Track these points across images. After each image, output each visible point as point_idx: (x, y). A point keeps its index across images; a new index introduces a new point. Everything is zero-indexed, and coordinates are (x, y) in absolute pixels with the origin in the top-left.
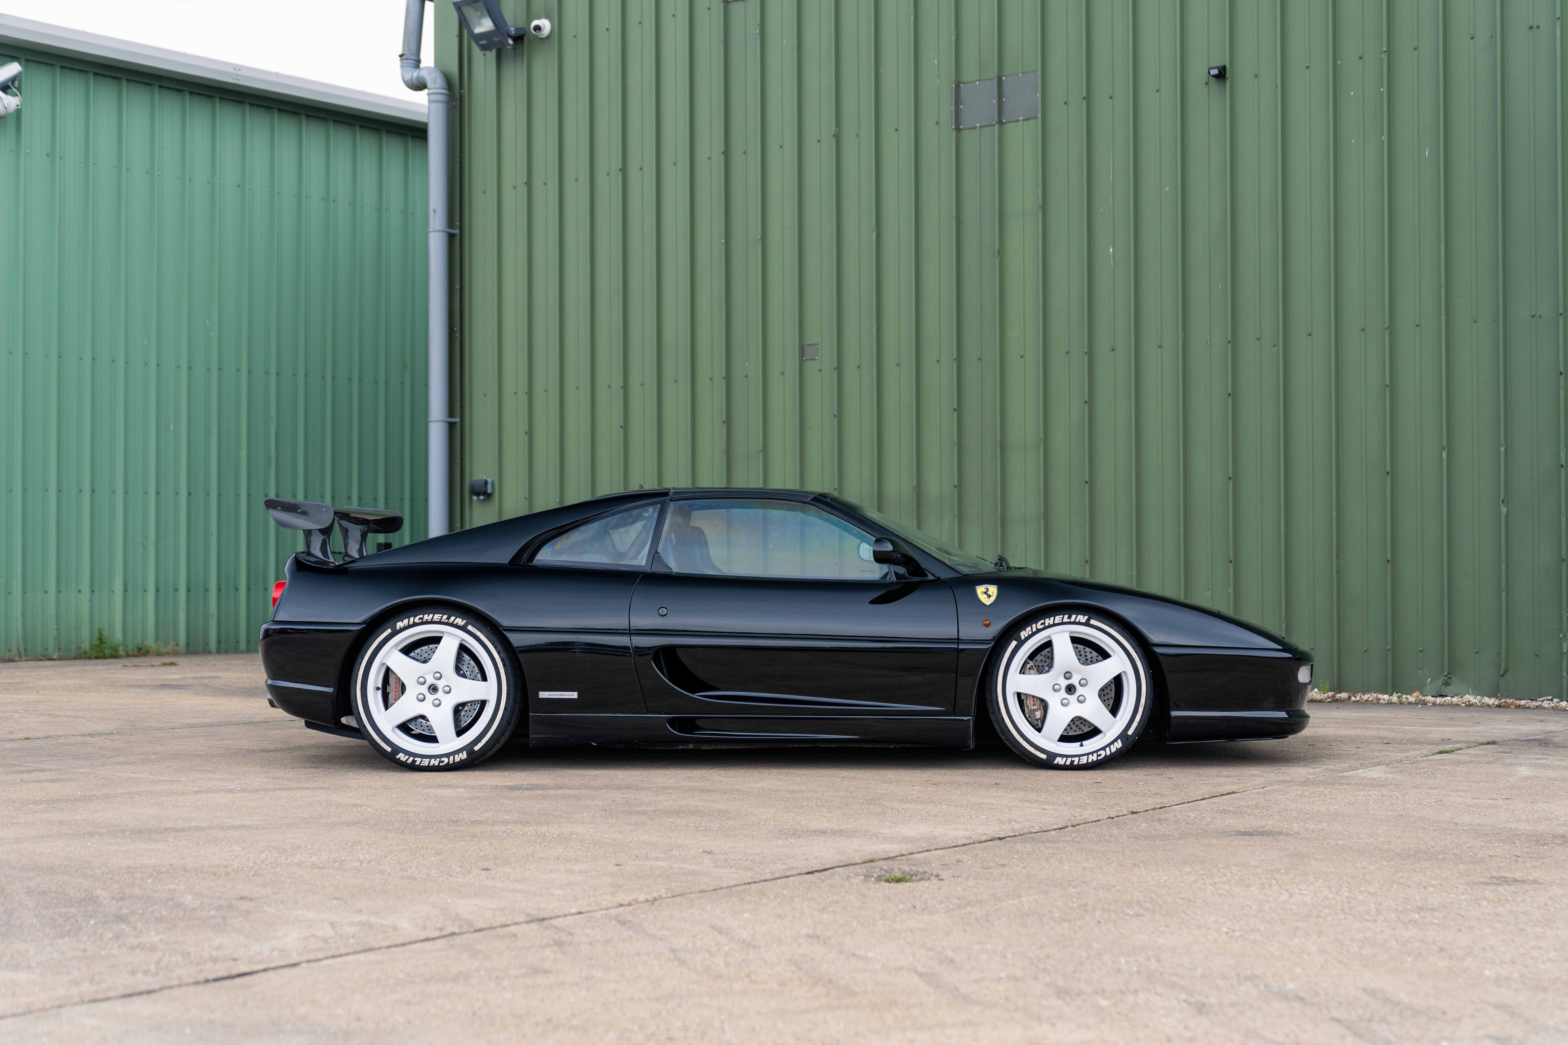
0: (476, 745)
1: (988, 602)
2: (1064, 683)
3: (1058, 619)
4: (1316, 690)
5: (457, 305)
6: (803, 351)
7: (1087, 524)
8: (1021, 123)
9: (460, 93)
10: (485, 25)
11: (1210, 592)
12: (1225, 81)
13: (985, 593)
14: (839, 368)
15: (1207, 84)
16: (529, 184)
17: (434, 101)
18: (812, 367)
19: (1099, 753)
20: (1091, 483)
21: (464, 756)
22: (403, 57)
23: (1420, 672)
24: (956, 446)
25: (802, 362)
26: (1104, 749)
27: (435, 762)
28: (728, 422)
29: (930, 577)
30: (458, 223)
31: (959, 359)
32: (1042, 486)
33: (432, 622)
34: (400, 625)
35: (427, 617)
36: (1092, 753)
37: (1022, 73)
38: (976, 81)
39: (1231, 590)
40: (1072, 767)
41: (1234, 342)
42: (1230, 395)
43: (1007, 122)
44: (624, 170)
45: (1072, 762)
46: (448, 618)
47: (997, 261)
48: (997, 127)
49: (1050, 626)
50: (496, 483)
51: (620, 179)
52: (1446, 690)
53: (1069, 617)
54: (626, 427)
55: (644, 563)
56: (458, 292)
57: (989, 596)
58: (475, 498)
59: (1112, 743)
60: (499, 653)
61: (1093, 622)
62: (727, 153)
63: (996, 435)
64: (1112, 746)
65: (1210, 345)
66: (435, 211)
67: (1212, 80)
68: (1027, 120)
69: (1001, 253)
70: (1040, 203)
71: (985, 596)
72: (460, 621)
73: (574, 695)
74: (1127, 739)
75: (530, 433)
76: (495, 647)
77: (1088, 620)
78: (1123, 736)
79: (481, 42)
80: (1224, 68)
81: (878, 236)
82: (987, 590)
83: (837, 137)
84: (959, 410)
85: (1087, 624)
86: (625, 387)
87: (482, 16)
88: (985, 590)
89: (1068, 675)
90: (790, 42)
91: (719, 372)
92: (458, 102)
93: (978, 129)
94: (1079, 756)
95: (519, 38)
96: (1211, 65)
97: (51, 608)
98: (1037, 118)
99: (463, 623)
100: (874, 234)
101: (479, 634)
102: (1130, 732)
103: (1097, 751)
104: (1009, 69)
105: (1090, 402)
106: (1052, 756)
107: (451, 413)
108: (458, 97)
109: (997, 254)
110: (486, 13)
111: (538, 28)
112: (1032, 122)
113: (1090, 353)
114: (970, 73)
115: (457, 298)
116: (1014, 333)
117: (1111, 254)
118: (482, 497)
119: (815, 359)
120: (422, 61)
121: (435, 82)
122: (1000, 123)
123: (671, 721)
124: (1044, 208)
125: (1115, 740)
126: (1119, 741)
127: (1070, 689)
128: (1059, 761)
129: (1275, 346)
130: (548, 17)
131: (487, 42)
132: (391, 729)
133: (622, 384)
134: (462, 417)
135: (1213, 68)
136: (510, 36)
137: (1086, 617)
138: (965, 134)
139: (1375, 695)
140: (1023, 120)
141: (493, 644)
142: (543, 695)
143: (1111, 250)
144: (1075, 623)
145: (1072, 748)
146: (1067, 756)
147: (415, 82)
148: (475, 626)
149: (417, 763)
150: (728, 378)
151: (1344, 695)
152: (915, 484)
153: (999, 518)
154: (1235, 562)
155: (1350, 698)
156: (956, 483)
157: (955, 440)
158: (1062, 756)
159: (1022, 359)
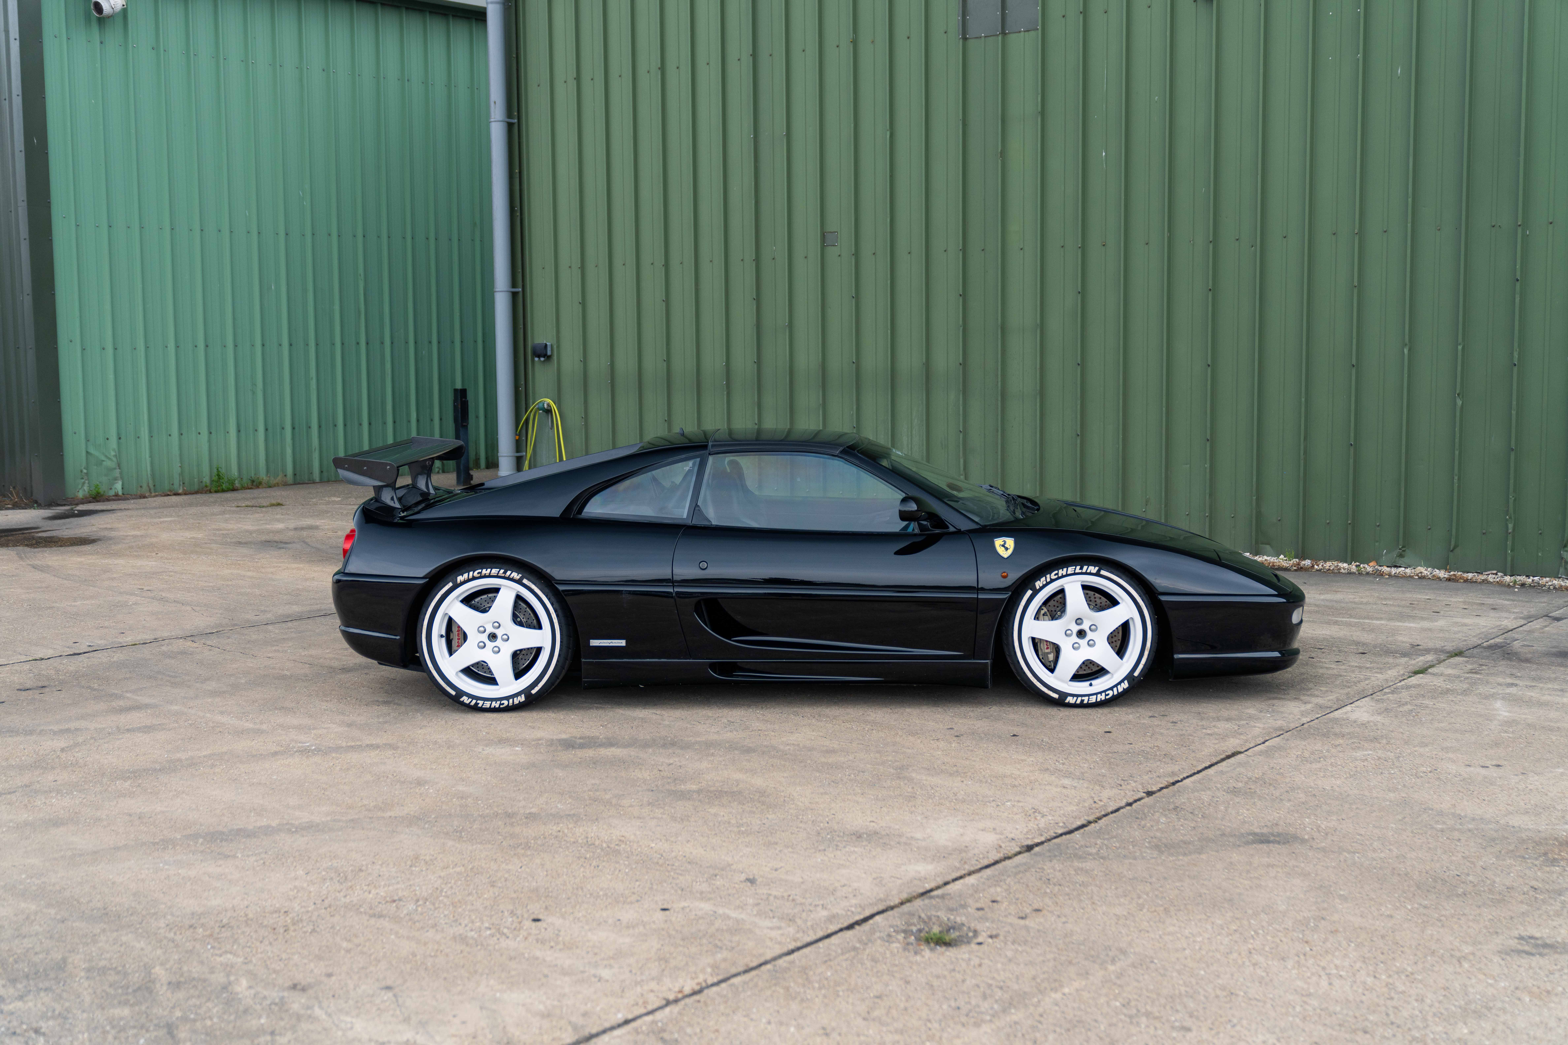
0: (533, 688)
1: (1005, 554)
2: (1075, 628)
3: (1071, 570)
4: (1282, 556)
5: (517, 187)
6: (824, 238)
7: (1079, 402)
8: (1022, 34)
11: (1188, 466)
12: (1212, 1)
13: (1003, 546)
14: (857, 254)
15: (1195, 1)
16: (578, 79)
17: (493, 3)
18: (832, 252)
19: (1107, 693)
20: (1082, 365)
21: (522, 698)
23: (1377, 544)
24: (961, 329)
25: (823, 248)
26: (1111, 689)
27: (495, 705)
28: (758, 300)
29: (952, 529)
30: (516, 114)
31: (964, 250)
32: (1038, 367)
33: (490, 576)
34: (460, 579)
35: (485, 572)
36: (1101, 693)
39: (1207, 465)
40: (1082, 705)
41: (1215, 241)
42: (1210, 290)
43: (1009, 33)
44: (663, 68)
45: (1082, 701)
46: (505, 573)
47: (1000, 161)
48: (1000, 38)
49: (1063, 576)
50: (555, 347)
51: (659, 77)
52: (1400, 561)
53: (1081, 568)
54: (667, 301)
55: (685, 516)
56: (518, 175)
57: (1007, 549)
58: (536, 359)
59: (1119, 683)
60: (552, 604)
61: (1103, 572)
62: (754, 55)
63: (997, 319)
64: (1119, 686)
65: (1193, 244)
66: (495, 102)
68: (1028, 31)
69: (1003, 154)
70: (1040, 109)
71: (1003, 549)
72: (515, 575)
73: (622, 643)
74: (1133, 680)
75: (583, 304)
76: (549, 599)
77: (1099, 571)
78: (1129, 677)
81: (892, 135)
82: (1005, 542)
83: (855, 42)
84: (964, 296)
85: (1098, 574)
86: (667, 265)
88: (1002, 543)
89: (1079, 621)
91: (750, 255)
93: (983, 38)
94: (1089, 695)
97: (175, 450)
98: (1038, 29)
99: (518, 577)
100: (888, 133)
101: (533, 587)
102: (1136, 674)
103: (1105, 691)
105: (1083, 293)
106: (1064, 695)
107: (514, 284)
109: (999, 155)
112: (1032, 33)
113: (1084, 248)
115: (517, 181)
116: (1014, 227)
117: (1104, 158)
118: (542, 359)
119: (835, 246)
122: (1004, 33)
123: (713, 666)
124: (1043, 113)
125: (1122, 681)
126: (1126, 682)
127: (1081, 634)
128: (1070, 700)
129: (1252, 247)
132: (455, 674)
133: (663, 262)
134: (524, 288)
137: (1097, 568)
138: (971, 43)
139: (1335, 563)
140: (1025, 31)
141: (547, 596)
142: (594, 643)
143: (1104, 154)
144: (1086, 573)
145: (1081, 688)
146: (1077, 696)
148: (529, 580)
149: (480, 705)
150: (757, 260)
151: (1307, 563)
152: (924, 360)
153: (1000, 393)
154: (1212, 440)
155: (1313, 566)
156: (961, 361)
157: (961, 323)
158: (1073, 695)
159: (1022, 251)
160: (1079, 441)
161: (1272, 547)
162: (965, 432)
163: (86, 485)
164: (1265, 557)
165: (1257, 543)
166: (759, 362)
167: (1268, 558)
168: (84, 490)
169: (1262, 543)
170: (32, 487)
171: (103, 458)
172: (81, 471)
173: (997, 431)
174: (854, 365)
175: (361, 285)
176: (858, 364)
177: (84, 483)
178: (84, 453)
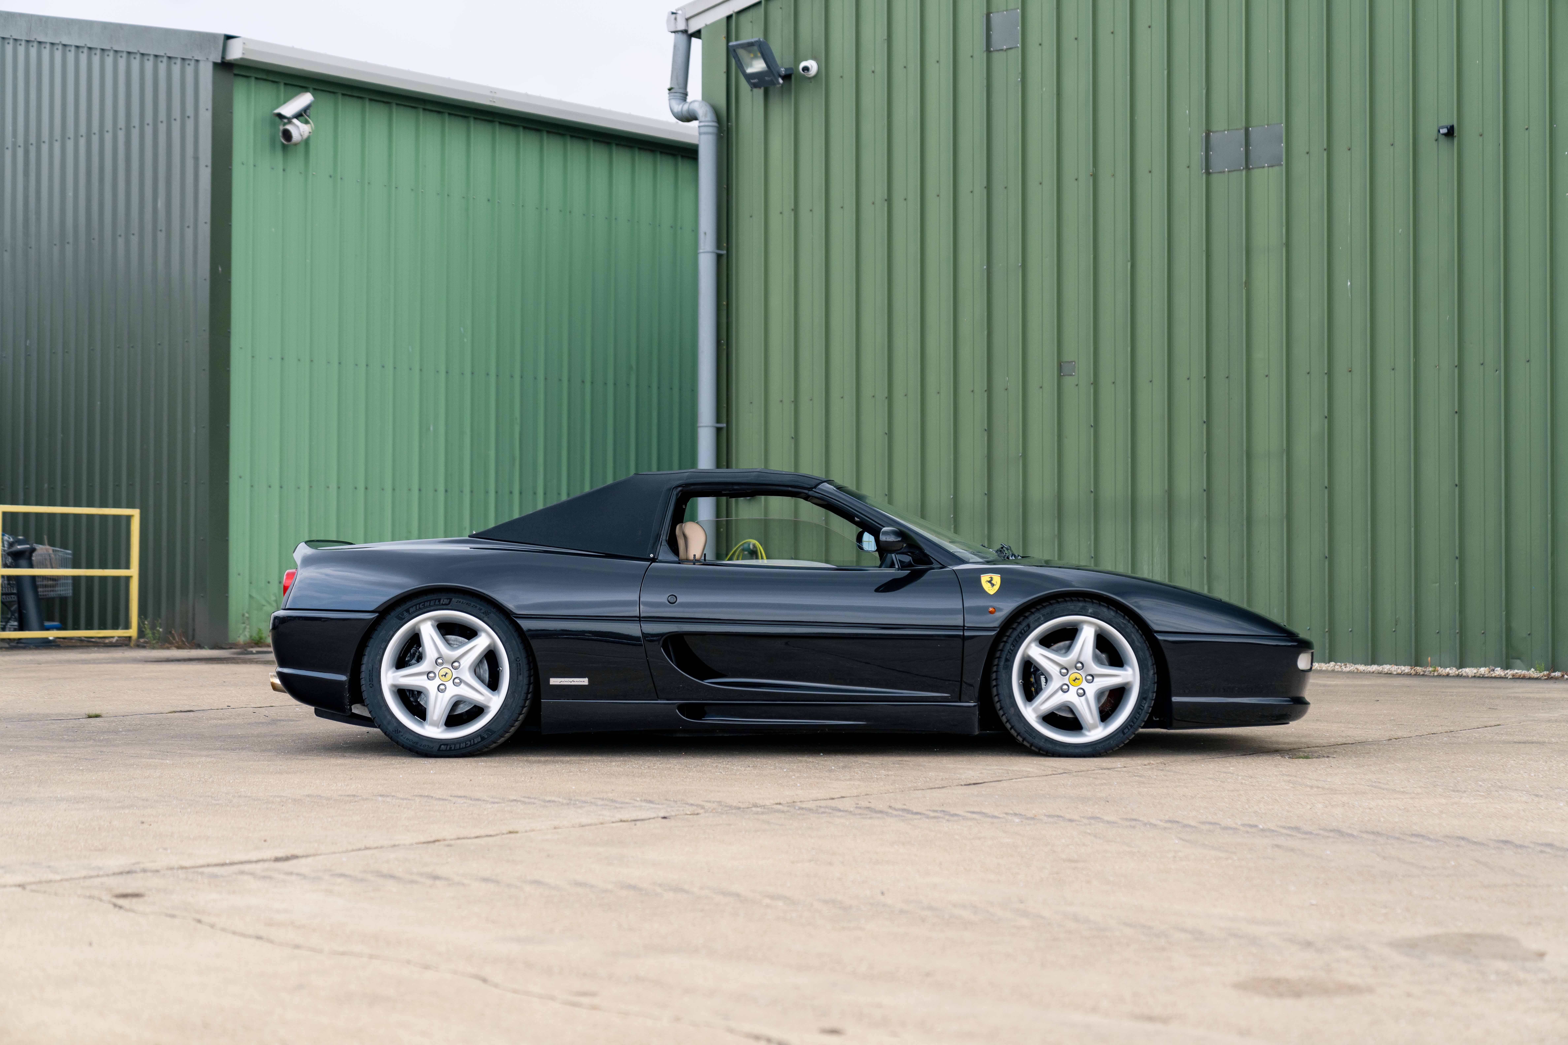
4: (1532, 670)
5: (724, 320)
6: (1062, 369)
7: (1327, 525)
8: (1266, 169)
9: (728, 125)
10: (758, 66)
12: (1453, 139)
14: (1096, 383)
15: (1436, 140)
16: (796, 210)
17: (705, 133)
18: (1069, 382)
20: (1330, 488)
22: (672, 91)
24: (1205, 455)
25: (1060, 377)
28: (989, 431)
30: (725, 245)
31: (1208, 377)
32: (1285, 491)
37: (1268, 125)
38: (1225, 131)
39: (1457, 583)
41: (1460, 366)
42: (1456, 412)
43: (1253, 168)
44: (889, 200)
47: (1244, 291)
48: (1244, 172)
51: (886, 209)
54: (890, 434)
56: (725, 308)
62: (989, 188)
63: (1242, 445)
65: (1439, 369)
66: (705, 233)
67: (1442, 138)
68: (1272, 166)
69: (1248, 284)
70: (1284, 241)
75: (796, 438)
79: (753, 81)
80: (1452, 127)
81: (1133, 266)
83: (1095, 176)
84: (1208, 422)
86: (890, 398)
87: (755, 57)
90: (1049, 89)
91: (981, 386)
92: (725, 133)
95: (787, 77)
96: (1441, 124)
98: (1282, 165)
100: (1129, 264)
104: (1255, 121)
105: (1330, 417)
107: (718, 419)
108: (725, 128)
109: (1244, 285)
110: (759, 55)
111: (806, 69)
112: (1276, 168)
113: (1330, 374)
114: (1219, 123)
115: (724, 313)
116: (1259, 355)
117: (1349, 288)
119: (1071, 375)
120: (689, 94)
121: (706, 115)
122: (1247, 168)
124: (1288, 245)
129: (1497, 371)
130: (814, 58)
131: (758, 81)
133: (886, 395)
134: (728, 423)
135: (1443, 127)
136: (780, 76)
138: (1215, 178)
140: (1268, 167)
143: (1349, 283)
147: (685, 113)
150: (989, 390)
151: (1557, 674)
152: (1166, 487)
153: (1245, 518)
154: (1461, 558)
155: (1563, 676)
156: (1205, 487)
157: (1205, 449)
159: (1267, 378)
160: (1327, 563)
161: (1522, 661)
162: (1209, 558)
163: (247, 630)
164: (1516, 671)
165: (1507, 657)
166: (989, 494)
167: (1519, 671)
168: (245, 636)
169: (1513, 658)
170: (194, 630)
171: (264, 603)
172: (243, 615)
173: (1243, 557)
174: (1092, 495)
175: (517, 429)
176: (1096, 493)
177: (245, 628)
178: (247, 596)
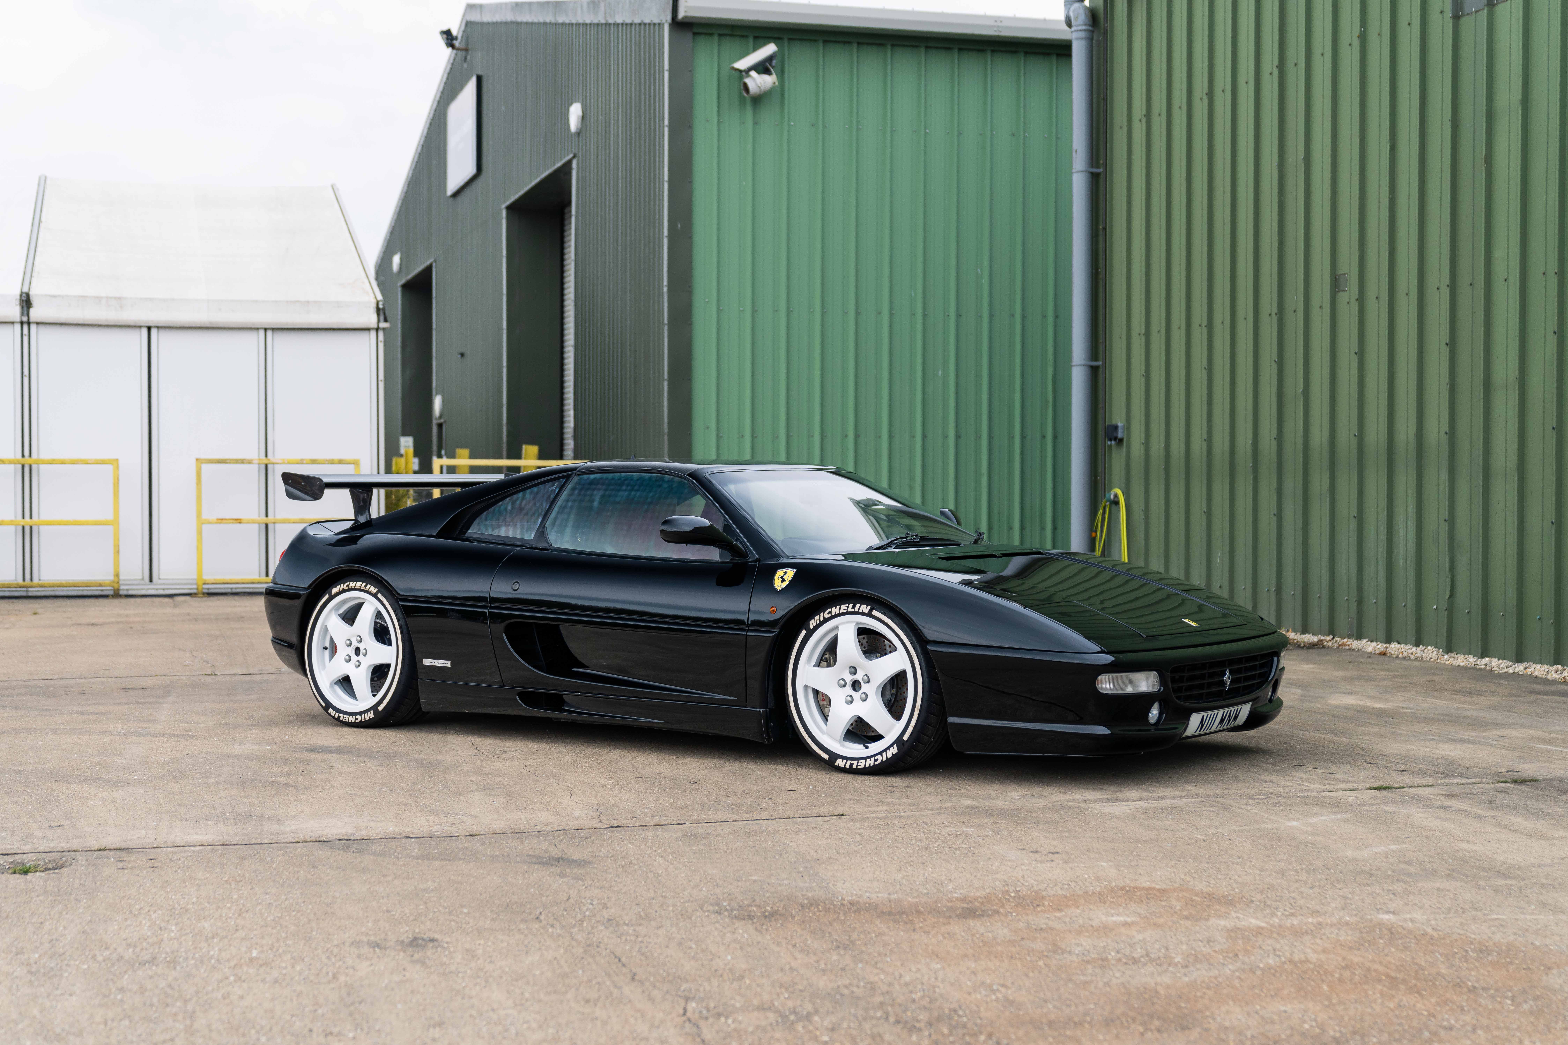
0: (379, 705)
1: (780, 587)
2: (849, 679)
3: (843, 608)
6: (1335, 282)
13: (782, 577)
14: (1362, 299)
16: (1148, 116)
18: (1341, 299)
19: (876, 758)
21: (371, 715)
24: (1449, 386)
25: (1334, 294)
26: (880, 753)
27: (352, 719)
29: (751, 558)
31: (1453, 285)
33: (356, 590)
34: (335, 590)
35: (352, 584)
36: (870, 757)
40: (850, 771)
44: (1211, 94)
45: (851, 765)
46: (365, 586)
48: (1486, 11)
49: (836, 616)
50: (1125, 428)
53: (854, 607)
55: (532, 538)
57: (783, 581)
58: (1108, 441)
59: (889, 748)
60: (398, 620)
61: (875, 613)
62: (1281, 67)
64: (888, 751)
66: (1077, 151)
69: (1488, 158)
71: (780, 581)
72: (373, 590)
73: (448, 664)
74: (903, 744)
76: (396, 615)
77: (871, 610)
78: (899, 741)
82: (785, 574)
83: (1363, 38)
85: (869, 615)
86: (1210, 326)
88: (782, 574)
89: (854, 670)
91: (1275, 308)
92: (1103, 36)
93: (1472, 14)
94: (858, 759)
99: (375, 591)
100: (1388, 146)
101: (385, 601)
102: (906, 737)
103: (874, 756)
106: (834, 756)
108: (1103, 31)
109: (1485, 160)
116: (1497, 252)
118: (1113, 442)
119: (1343, 291)
121: (1085, 18)
123: (521, 695)
124: (1525, 104)
125: (892, 745)
126: (895, 746)
127: (856, 685)
128: (840, 763)
132: (328, 685)
133: (1207, 323)
134: (1103, 361)
137: (869, 607)
138: (1462, 22)
141: (395, 612)
142: (426, 662)
144: (858, 613)
145: (855, 750)
146: (847, 759)
148: (383, 595)
149: (341, 719)
150: (1280, 313)
152: (1417, 431)
153: (1483, 472)
156: (1449, 430)
157: (1449, 377)
158: (843, 758)
159: (1505, 283)
162: (1450, 521)
173: (1480, 520)
174: (1358, 440)
